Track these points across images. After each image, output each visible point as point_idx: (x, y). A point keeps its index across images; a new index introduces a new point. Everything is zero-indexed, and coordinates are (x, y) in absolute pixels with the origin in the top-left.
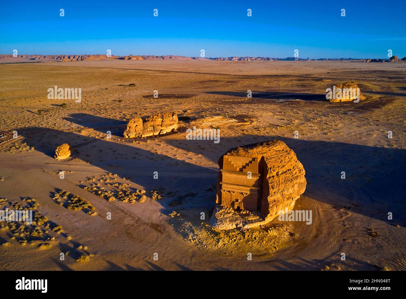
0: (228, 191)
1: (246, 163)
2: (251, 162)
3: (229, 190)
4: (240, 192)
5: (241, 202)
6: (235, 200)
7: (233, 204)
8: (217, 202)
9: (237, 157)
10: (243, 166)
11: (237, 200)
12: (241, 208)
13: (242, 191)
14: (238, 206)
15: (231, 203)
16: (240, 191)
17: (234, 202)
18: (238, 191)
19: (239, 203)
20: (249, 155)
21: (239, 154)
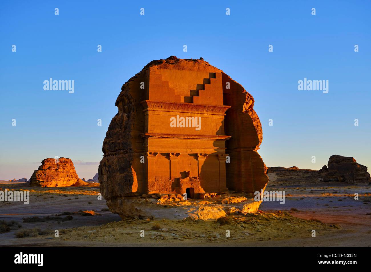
0: (163, 154)
1: (198, 85)
2: (208, 81)
3: (166, 151)
4: (191, 153)
5: (196, 178)
6: (181, 173)
7: (176, 185)
8: (135, 189)
9: (177, 71)
10: (191, 91)
11: (185, 175)
12: (196, 192)
13: (195, 151)
14: (189, 187)
15: (173, 183)
16: (189, 151)
17: (178, 180)
18: (185, 150)
19: (191, 180)
20: (201, 67)
21: (179, 66)
